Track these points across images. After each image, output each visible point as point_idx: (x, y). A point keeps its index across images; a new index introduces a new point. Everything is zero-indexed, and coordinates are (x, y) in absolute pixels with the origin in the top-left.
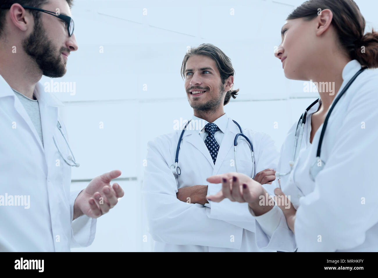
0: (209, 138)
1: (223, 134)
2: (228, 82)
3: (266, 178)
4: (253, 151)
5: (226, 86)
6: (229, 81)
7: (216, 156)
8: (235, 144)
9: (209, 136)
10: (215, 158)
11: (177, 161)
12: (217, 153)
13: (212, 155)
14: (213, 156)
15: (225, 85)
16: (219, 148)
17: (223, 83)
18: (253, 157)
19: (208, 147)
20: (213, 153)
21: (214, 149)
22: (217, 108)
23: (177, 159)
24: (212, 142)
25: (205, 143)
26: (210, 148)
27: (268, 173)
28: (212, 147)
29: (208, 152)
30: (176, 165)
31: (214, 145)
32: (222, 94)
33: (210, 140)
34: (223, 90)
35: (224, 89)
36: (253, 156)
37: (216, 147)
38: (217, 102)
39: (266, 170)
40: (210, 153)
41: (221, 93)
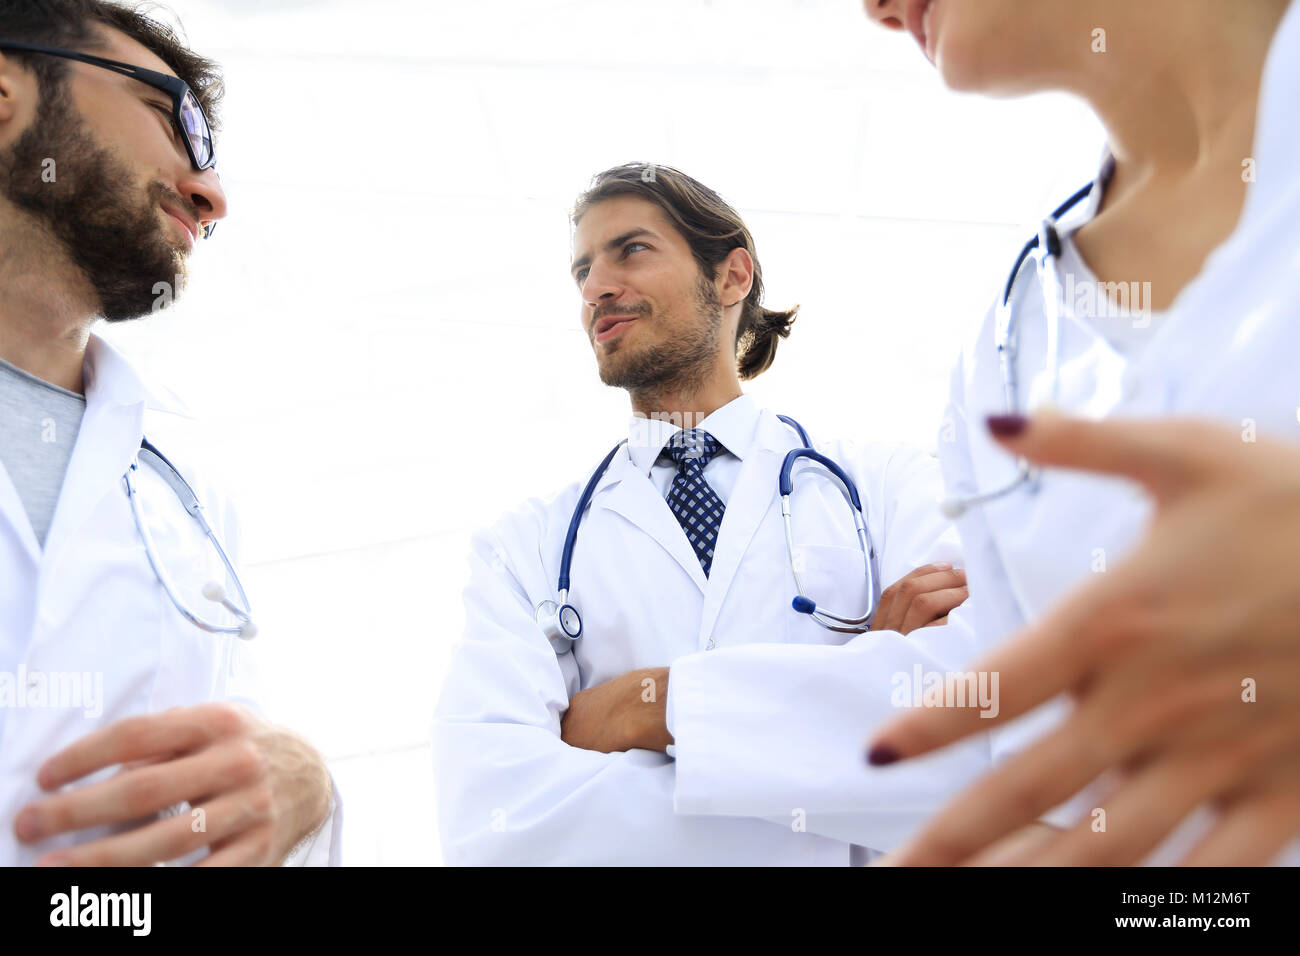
0: (681, 481)
1: (737, 463)
2: (733, 274)
3: (922, 602)
4: (860, 509)
5: (727, 286)
6: (733, 269)
7: (711, 545)
8: (785, 490)
9: (683, 474)
10: (709, 553)
11: (564, 583)
12: (716, 534)
13: (694, 545)
14: (702, 545)
15: (719, 286)
16: (722, 513)
17: (711, 275)
18: (863, 531)
19: (678, 515)
20: (701, 537)
21: (701, 520)
22: (703, 370)
23: (565, 575)
24: (692, 495)
25: (668, 502)
26: (688, 517)
27: (926, 581)
28: (692, 512)
29: (681, 533)
30: (563, 597)
31: (700, 503)
32: (712, 315)
33: (684, 490)
34: (714, 303)
35: (716, 297)
36: (861, 526)
37: (709, 512)
38: (699, 347)
39: (920, 572)
40: (688, 535)
41: (706, 313)
